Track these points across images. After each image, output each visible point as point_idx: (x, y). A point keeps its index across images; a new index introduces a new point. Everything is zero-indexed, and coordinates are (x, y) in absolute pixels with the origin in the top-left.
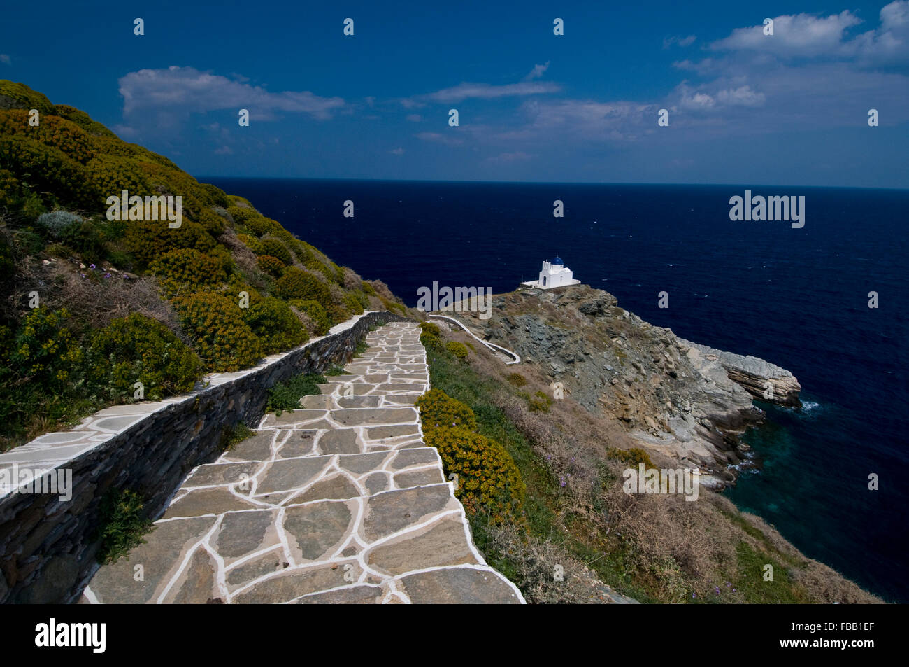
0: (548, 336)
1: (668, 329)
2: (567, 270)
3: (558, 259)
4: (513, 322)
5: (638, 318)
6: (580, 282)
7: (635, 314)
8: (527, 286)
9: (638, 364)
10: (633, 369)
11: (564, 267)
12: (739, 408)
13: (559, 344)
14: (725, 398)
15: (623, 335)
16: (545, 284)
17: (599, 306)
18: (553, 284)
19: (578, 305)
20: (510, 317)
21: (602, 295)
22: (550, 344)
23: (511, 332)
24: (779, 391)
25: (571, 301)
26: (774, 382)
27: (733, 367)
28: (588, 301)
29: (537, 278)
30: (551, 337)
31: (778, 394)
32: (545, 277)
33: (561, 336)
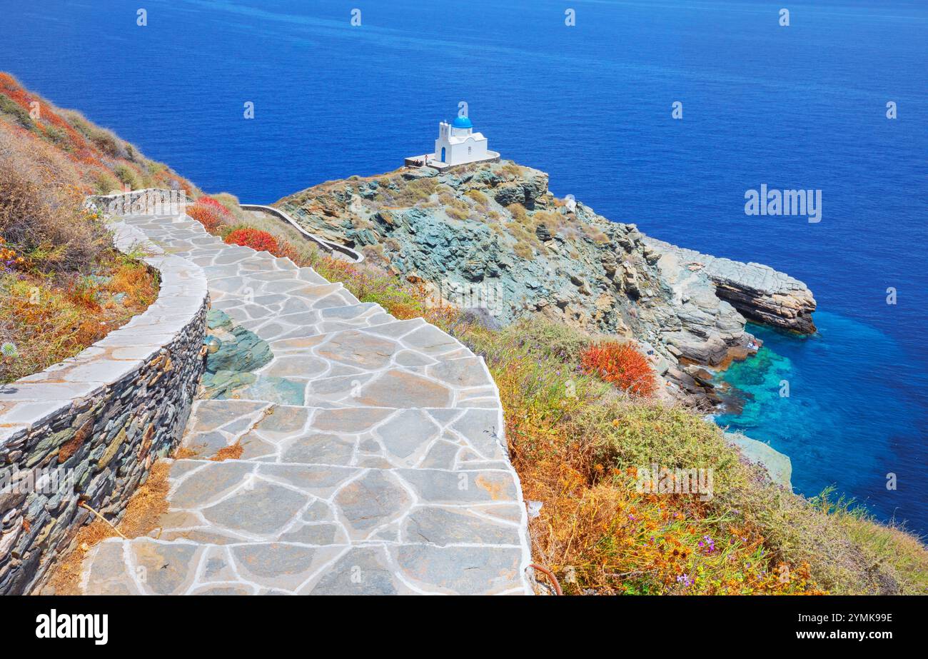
0: (444, 241)
1: (632, 226)
2: (479, 135)
3: (464, 118)
4: (389, 220)
5: (589, 210)
6: (498, 155)
7: (584, 204)
9: (581, 279)
10: (572, 285)
11: (474, 132)
12: (725, 336)
13: (460, 252)
14: (707, 323)
16: (443, 159)
17: (527, 192)
19: (494, 192)
20: (383, 212)
21: (530, 175)
22: (446, 252)
23: (387, 234)
24: (786, 311)
25: (484, 185)
26: (779, 299)
27: (726, 280)
28: (510, 186)
29: (433, 151)
30: (449, 242)
31: (784, 316)
32: (444, 149)
33: (464, 239)
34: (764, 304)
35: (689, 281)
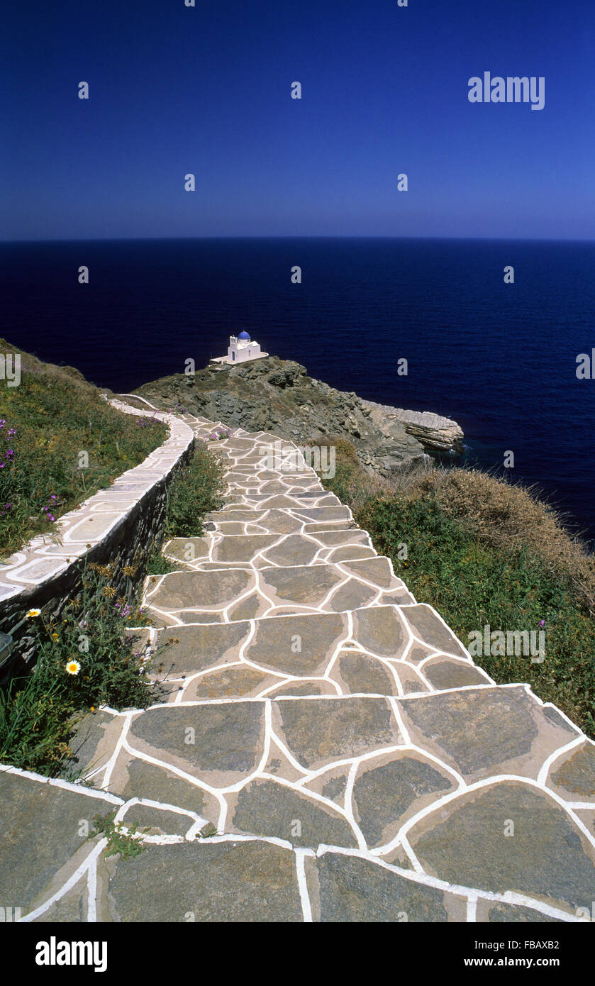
0: (237, 409)
1: (353, 393)
2: (255, 343)
3: (245, 333)
4: (203, 399)
5: (326, 385)
6: (268, 354)
7: (323, 382)
8: (217, 363)
9: (324, 428)
10: (320, 432)
11: (251, 341)
12: (412, 457)
13: (248, 416)
14: (401, 450)
15: (309, 402)
16: (234, 359)
17: (287, 377)
18: (241, 359)
19: (267, 377)
20: (199, 394)
21: (290, 365)
22: (240, 416)
23: (202, 408)
24: (447, 440)
25: (260, 373)
26: (443, 432)
27: (411, 423)
28: (277, 373)
29: (227, 354)
30: (241, 410)
31: (446, 442)
32: (233, 353)
33: (251, 407)
34: (434, 436)
35: (389, 425)
